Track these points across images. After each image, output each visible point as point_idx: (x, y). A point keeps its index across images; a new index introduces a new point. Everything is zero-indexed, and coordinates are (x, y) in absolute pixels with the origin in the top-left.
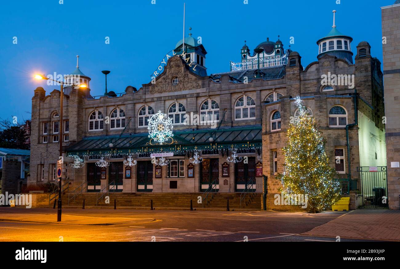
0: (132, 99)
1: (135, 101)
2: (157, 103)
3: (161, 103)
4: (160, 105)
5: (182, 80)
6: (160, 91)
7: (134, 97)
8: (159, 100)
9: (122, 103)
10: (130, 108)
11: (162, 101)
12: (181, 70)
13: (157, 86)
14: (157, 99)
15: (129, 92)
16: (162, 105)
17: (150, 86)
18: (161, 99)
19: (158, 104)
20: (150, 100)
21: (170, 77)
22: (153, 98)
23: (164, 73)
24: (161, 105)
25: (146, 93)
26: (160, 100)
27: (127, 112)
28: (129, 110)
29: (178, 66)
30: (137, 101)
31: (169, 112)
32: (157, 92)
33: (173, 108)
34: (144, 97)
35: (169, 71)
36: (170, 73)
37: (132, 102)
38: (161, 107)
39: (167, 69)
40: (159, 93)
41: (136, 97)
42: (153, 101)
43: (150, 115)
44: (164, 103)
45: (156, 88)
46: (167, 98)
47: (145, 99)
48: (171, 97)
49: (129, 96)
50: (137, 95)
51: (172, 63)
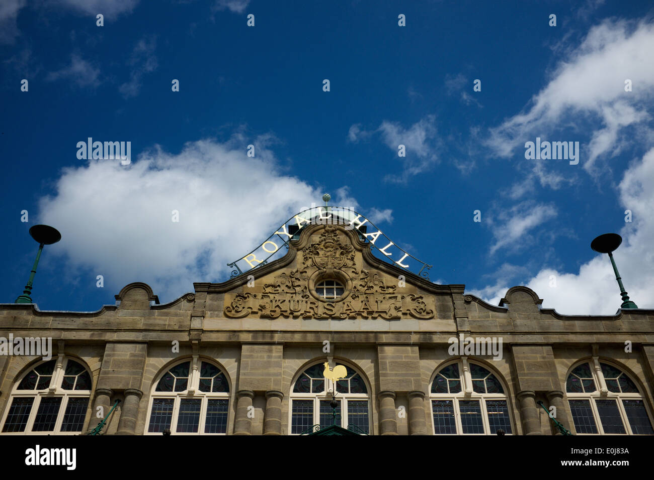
0: (141, 326)
1: (153, 336)
2: (252, 351)
3: (270, 351)
4: (265, 359)
5: (359, 288)
6: (267, 312)
7: (151, 322)
8: (260, 340)
9: (92, 335)
10: (128, 357)
11: (274, 347)
12: (352, 259)
13: (255, 296)
14: (253, 337)
15: (135, 301)
16: (273, 360)
17: (225, 292)
18: (272, 337)
19: (255, 355)
20: (222, 338)
21: (312, 273)
22: (235, 331)
23: (285, 262)
24: (269, 357)
25: (208, 313)
26: (268, 340)
27: (109, 369)
28: (119, 364)
29: (341, 248)
30: (164, 334)
31: (295, 391)
32: (256, 313)
33: (311, 379)
34: (196, 324)
35: (306, 259)
36: (309, 263)
37: (140, 337)
38: (268, 365)
39: (298, 250)
40: (263, 317)
41: (162, 322)
42: (233, 340)
43: (208, 394)
44: (281, 354)
45: (251, 302)
46: (297, 338)
47: (203, 331)
48: (313, 335)
49: (132, 315)
50: (167, 314)
51: (316, 238)
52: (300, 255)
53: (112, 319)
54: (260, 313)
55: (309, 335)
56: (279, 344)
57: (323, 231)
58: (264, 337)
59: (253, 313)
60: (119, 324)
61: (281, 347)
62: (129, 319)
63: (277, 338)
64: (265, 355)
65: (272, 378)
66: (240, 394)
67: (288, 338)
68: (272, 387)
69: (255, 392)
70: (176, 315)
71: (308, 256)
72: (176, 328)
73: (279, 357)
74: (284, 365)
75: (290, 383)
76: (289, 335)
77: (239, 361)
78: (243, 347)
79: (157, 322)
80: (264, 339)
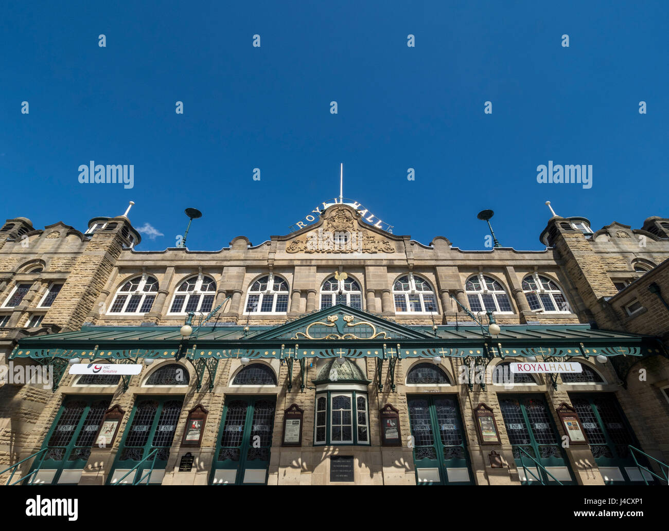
0: (242, 258)
1: (248, 263)
2: (301, 269)
3: (310, 269)
4: (307, 273)
7: (248, 256)
8: (304, 264)
9: (216, 263)
10: (235, 274)
11: (312, 267)
12: (352, 224)
13: (302, 242)
14: (302, 263)
15: (240, 246)
16: (311, 274)
17: (286, 240)
18: (311, 263)
19: (302, 271)
20: (285, 263)
22: (291, 260)
23: (318, 225)
24: (309, 272)
25: (278, 251)
26: (308, 264)
27: (226, 280)
28: (230, 277)
29: (347, 218)
30: (255, 262)
31: (323, 290)
32: (303, 250)
33: (331, 284)
34: (271, 256)
35: (328, 224)
36: (330, 225)
37: (241, 263)
38: (308, 276)
39: (325, 219)
40: (306, 252)
41: (254, 256)
42: (291, 264)
43: (277, 292)
44: (316, 271)
45: (300, 245)
46: (324, 263)
47: (275, 260)
48: (332, 261)
49: (238, 252)
50: (256, 252)
51: (334, 214)
52: (325, 222)
53: (227, 255)
54: (305, 250)
55: (330, 261)
56: (314, 266)
57: (337, 210)
58: (306, 262)
59: (301, 250)
60: (231, 257)
61: (316, 267)
62: (237, 254)
63: (313, 263)
64: (307, 271)
65: (311, 283)
66: (294, 291)
67: (319, 263)
68: (310, 288)
69: (301, 290)
70: (261, 252)
71: (330, 222)
72: (261, 258)
73: (314, 272)
74: (317, 277)
75: (320, 286)
76: (320, 261)
77: (293, 274)
78: (296, 267)
79: (252, 256)
80: (306, 264)
